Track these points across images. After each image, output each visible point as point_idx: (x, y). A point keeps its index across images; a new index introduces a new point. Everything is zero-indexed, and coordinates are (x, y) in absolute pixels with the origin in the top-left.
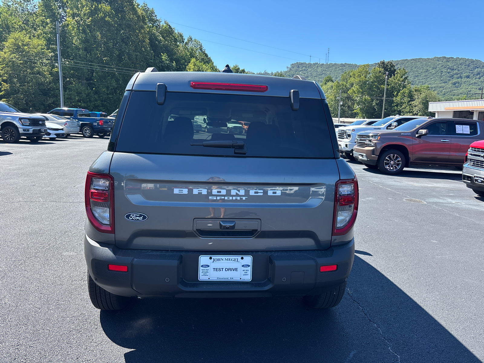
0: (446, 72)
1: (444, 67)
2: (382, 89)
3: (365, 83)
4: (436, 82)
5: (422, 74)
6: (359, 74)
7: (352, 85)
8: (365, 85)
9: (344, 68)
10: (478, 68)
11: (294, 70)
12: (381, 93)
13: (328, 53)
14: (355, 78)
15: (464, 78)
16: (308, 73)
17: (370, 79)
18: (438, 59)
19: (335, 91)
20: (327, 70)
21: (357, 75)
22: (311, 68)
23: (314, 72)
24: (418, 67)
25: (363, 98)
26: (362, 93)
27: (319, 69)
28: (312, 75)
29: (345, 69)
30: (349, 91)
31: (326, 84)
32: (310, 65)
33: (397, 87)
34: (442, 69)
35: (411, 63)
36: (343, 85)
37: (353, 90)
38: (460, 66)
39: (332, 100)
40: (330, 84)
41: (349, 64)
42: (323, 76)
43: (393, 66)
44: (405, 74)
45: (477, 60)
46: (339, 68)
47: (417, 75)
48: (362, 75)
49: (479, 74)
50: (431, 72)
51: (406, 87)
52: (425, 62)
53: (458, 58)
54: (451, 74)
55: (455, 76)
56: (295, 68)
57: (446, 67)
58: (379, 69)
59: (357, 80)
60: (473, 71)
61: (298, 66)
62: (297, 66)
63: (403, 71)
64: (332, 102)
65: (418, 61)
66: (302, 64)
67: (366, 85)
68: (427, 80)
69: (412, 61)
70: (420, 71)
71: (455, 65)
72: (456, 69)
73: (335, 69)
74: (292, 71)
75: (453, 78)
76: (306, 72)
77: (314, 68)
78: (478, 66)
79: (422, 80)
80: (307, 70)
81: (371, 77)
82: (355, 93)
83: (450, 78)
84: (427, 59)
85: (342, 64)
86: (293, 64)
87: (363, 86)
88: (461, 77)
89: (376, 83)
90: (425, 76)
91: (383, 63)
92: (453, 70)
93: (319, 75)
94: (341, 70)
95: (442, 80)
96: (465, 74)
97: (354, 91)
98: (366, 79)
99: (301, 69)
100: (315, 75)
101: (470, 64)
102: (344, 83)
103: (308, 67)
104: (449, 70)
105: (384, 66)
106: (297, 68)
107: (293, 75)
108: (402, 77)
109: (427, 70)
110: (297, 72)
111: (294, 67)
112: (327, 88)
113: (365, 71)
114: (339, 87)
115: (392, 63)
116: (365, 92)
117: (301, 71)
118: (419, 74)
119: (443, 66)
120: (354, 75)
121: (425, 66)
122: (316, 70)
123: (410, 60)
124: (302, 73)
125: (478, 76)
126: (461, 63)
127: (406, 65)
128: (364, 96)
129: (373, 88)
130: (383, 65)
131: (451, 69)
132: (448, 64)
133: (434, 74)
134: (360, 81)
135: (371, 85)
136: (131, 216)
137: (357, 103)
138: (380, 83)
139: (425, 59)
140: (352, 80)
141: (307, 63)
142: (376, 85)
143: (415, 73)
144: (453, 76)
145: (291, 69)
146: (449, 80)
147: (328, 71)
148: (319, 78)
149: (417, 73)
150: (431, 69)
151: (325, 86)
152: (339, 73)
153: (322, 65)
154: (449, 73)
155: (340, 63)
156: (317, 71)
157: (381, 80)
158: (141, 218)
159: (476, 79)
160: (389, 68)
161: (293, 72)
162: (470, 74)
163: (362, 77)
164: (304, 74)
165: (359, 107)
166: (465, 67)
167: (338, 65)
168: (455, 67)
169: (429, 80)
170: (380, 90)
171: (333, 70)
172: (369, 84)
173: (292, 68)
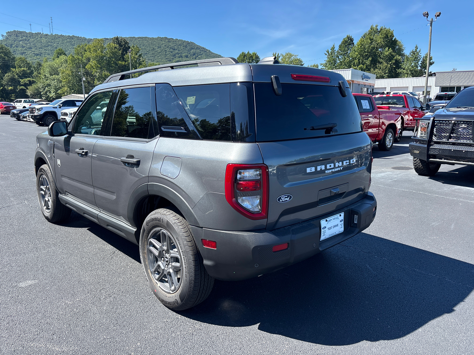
0: (169, 51)
1: (167, 47)
2: (120, 65)
3: (102, 58)
4: (162, 60)
5: (150, 52)
6: (95, 48)
7: (89, 60)
8: (102, 60)
9: (72, 40)
10: (193, 49)
11: (12, 39)
12: (120, 69)
13: (52, 22)
14: (91, 53)
15: (184, 57)
16: (30, 43)
17: (106, 54)
18: (162, 39)
19: (71, 66)
20: (53, 41)
21: (92, 49)
22: (33, 38)
23: (37, 43)
24: (146, 45)
25: (103, 74)
26: (101, 68)
27: (44, 40)
28: (36, 46)
29: (74, 42)
30: (87, 66)
31: (58, 57)
32: (31, 34)
33: (134, 64)
34: (166, 48)
35: (138, 41)
36: (78, 59)
37: (91, 65)
38: (179, 47)
39: (69, 75)
40: (62, 57)
41: (77, 37)
42: (50, 48)
43: (126, 43)
44: (139, 51)
45: (192, 42)
46: (66, 40)
47: (145, 53)
48: (98, 50)
49: (194, 54)
50: (157, 51)
51: (142, 65)
52: (151, 41)
53: (177, 39)
54: (173, 53)
55: (177, 55)
56: (13, 37)
57: (168, 47)
58: (114, 44)
59: (94, 55)
60: (190, 52)
61: (17, 35)
62: (14, 35)
63: (137, 49)
64: (69, 78)
65: (144, 40)
66: (21, 32)
67: (104, 61)
68: (155, 58)
69: (139, 39)
70: (148, 49)
71: (175, 45)
72: (176, 49)
73: (62, 41)
74: (9, 40)
75: (175, 57)
76: (28, 42)
77: (37, 39)
78: (193, 48)
79: (150, 58)
80: (29, 40)
81: (107, 53)
82: (94, 69)
83: (173, 57)
84: (152, 38)
85: (70, 36)
86: (9, 32)
87: (100, 61)
88: (181, 57)
89: (113, 59)
90: (153, 54)
91: (117, 39)
92: (174, 49)
93: (45, 46)
94: (69, 42)
95: (167, 59)
96: (185, 54)
97: (92, 67)
98: (103, 54)
99: (21, 39)
100: (40, 47)
101: (187, 45)
102: (80, 57)
103: (29, 37)
104: (171, 50)
105: (118, 42)
106: (15, 38)
107: (12, 45)
108: (136, 54)
109: (154, 48)
110: (16, 42)
111: (11, 36)
112: (61, 62)
113: (100, 46)
114: (74, 61)
115: (125, 40)
116: (103, 67)
117: (21, 41)
118: (147, 52)
119: (166, 45)
120: (89, 49)
121: (151, 45)
122: (39, 41)
123: (137, 38)
124: (23, 43)
125: (194, 57)
126: (180, 44)
127: (135, 43)
128: (103, 72)
129: (111, 64)
130: (117, 40)
131: (172, 49)
132: (170, 44)
133: (159, 52)
134: (97, 56)
135: (108, 60)
136: (282, 198)
137: (97, 79)
138: (117, 59)
139: (150, 38)
140: (88, 54)
141: (28, 32)
142: (113, 61)
143: (143, 51)
144: (175, 55)
145: (7, 38)
146: (173, 59)
147: (55, 43)
148: (45, 50)
149: (145, 50)
150: (156, 47)
151: (57, 59)
152: (68, 46)
153: (47, 35)
154: (171, 53)
155: (67, 35)
156: (41, 42)
157: (118, 56)
158: (288, 198)
159: (193, 59)
160: (123, 45)
161: (11, 42)
162: (188, 54)
163: (98, 52)
164: (25, 44)
165: (100, 82)
166: (183, 48)
167: (65, 37)
168: (176, 48)
169: (156, 57)
170: (118, 66)
171: (60, 42)
172: (106, 60)
173: (9, 36)
